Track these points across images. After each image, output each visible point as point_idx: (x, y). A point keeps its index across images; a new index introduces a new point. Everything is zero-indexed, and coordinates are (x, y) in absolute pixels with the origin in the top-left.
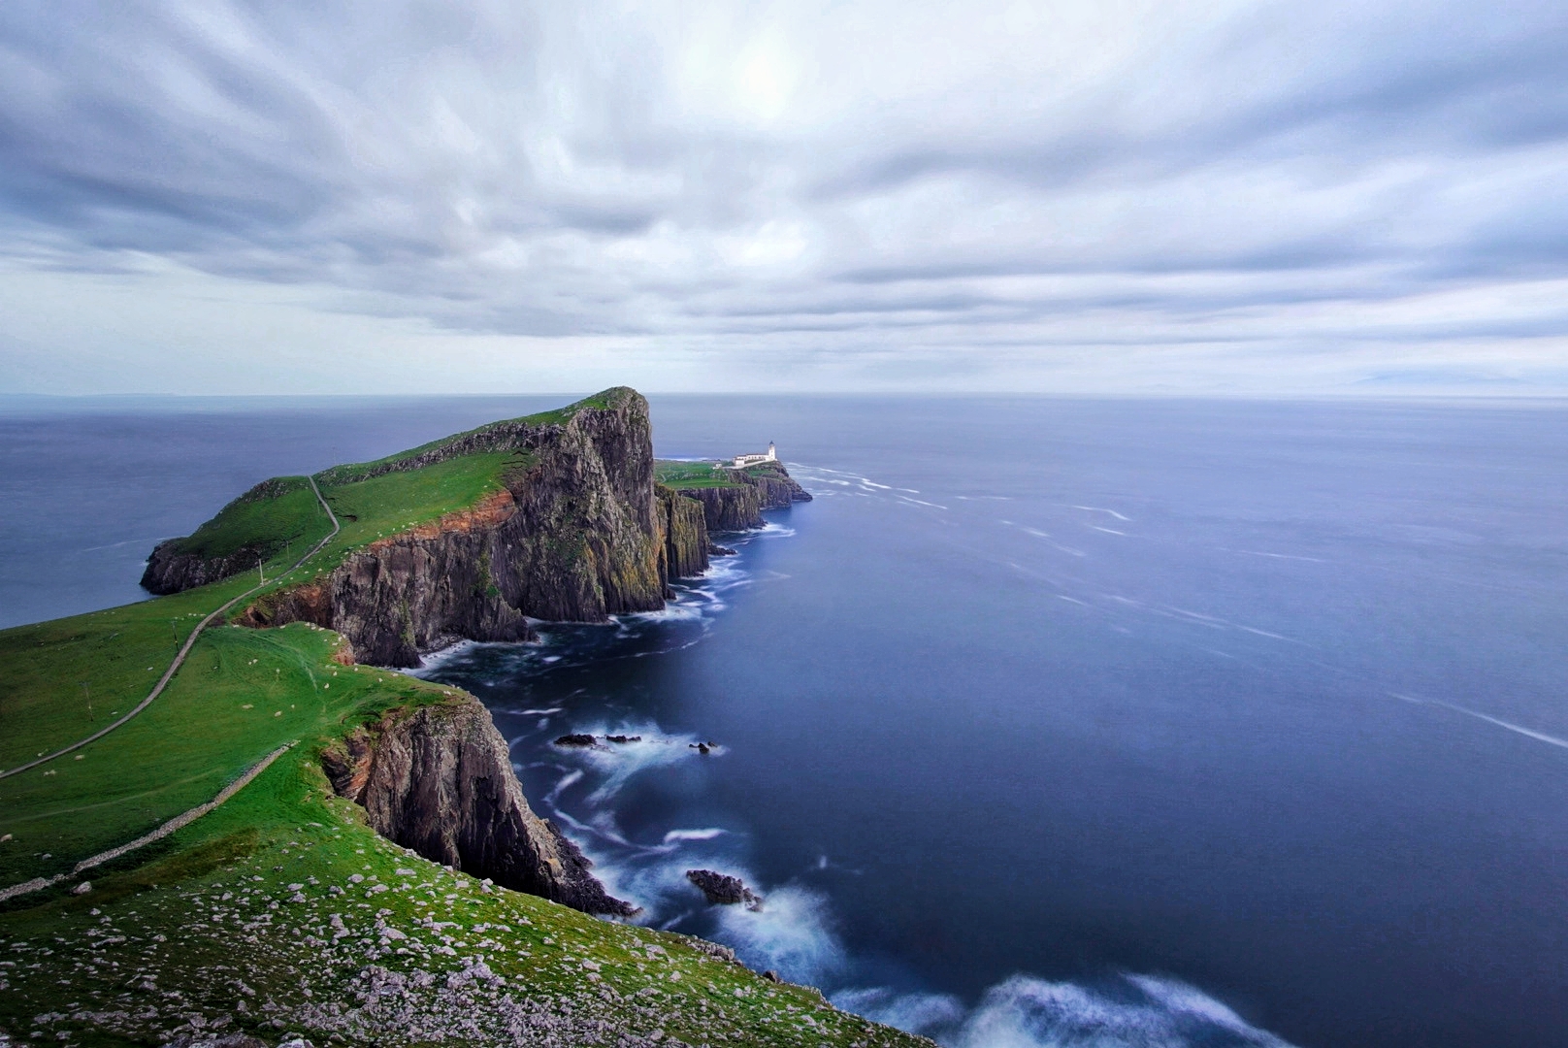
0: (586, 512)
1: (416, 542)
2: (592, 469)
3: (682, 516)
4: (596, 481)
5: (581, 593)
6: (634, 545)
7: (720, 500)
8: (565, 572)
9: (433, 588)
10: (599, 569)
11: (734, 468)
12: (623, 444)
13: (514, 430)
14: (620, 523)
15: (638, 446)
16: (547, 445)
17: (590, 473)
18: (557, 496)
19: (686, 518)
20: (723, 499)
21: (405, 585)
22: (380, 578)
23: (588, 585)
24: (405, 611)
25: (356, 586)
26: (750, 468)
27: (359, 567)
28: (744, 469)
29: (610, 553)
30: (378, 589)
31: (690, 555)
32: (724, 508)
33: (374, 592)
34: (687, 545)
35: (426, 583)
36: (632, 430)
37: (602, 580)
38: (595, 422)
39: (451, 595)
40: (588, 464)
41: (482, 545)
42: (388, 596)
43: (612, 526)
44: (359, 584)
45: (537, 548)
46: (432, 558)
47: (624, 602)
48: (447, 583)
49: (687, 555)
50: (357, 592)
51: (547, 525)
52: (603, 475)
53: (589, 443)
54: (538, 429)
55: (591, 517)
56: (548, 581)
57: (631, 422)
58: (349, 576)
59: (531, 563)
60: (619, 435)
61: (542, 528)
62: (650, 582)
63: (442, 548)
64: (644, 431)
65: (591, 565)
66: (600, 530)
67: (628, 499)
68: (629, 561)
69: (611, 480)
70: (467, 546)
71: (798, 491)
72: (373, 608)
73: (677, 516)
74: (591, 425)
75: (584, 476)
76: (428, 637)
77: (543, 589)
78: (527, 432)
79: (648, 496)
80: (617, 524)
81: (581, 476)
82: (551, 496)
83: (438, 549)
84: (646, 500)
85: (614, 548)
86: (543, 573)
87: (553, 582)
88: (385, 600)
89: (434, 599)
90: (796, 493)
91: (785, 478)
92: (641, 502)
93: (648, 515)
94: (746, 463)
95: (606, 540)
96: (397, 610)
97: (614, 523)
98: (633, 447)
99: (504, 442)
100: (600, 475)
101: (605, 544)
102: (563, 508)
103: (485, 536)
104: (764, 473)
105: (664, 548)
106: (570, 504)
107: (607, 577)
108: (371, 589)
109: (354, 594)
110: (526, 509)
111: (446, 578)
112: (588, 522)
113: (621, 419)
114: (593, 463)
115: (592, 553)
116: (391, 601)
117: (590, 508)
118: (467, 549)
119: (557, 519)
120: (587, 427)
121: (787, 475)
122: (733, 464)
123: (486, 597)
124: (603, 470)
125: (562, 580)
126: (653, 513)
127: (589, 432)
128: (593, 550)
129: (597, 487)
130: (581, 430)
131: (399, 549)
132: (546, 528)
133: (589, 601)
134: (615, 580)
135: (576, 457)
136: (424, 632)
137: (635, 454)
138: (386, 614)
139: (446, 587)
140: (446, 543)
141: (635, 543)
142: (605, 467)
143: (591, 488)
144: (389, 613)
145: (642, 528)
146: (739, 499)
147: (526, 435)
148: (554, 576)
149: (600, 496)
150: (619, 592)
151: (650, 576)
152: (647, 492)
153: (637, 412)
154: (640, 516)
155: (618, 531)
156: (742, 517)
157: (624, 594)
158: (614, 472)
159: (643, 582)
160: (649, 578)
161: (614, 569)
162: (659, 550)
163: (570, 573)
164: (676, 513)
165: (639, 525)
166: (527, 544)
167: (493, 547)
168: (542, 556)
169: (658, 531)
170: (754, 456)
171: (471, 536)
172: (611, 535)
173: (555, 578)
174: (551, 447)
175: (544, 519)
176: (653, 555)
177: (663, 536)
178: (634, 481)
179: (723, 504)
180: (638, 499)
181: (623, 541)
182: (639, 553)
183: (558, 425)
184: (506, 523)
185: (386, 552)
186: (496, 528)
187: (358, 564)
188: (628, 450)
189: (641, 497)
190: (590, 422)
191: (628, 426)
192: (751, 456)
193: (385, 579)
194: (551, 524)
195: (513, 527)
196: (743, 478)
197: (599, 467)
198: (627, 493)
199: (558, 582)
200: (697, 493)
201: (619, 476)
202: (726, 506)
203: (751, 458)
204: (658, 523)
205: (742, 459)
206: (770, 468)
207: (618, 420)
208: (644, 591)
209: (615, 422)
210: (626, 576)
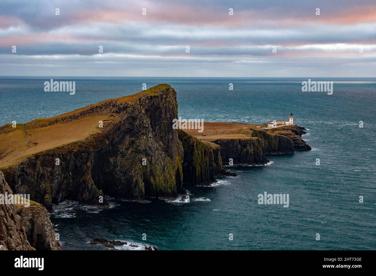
0: (139, 146)
1: (56, 155)
2: (144, 125)
3: (200, 152)
4: (146, 131)
5: (133, 185)
6: (162, 163)
7: (239, 146)
8: (127, 175)
9: (62, 176)
11: (265, 128)
12: (161, 113)
13: (111, 104)
14: (157, 152)
15: (168, 114)
16: (125, 112)
17: (143, 126)
18: (127, 137)
20: (241, 145)
21: (49, 174)
22: (37, 169)
23: (137, 181)
24: (48, 186)
25: (27, 172)
27: (28, 164)
28: (272, 129)
29: (151, 167)
30: (36, 174)
31: (203, 173)
33: (34, 175)
34: (201, 167)
35: (59, 174)
36: (166, 106)
37: (146, 180)
38: (147, 101)
39: (71, 181)
40: (142, 122)
41: (88, 159)
42: (41, 178)
44: (28, 171)
45: (115, 162)
46: (63, 163)
47: (156, 192)
48: (70, 175)
50: (27, 175)
51: (121, 151)
52: (150, 128)
53: (144, 112)
54: (121, 104)
55: (142, 148)
56: (119, 179)
57: (165, 102)
58: (24, 167)
59: (113, 169)
60: (159, 108)
61: (119, 153)
62: (171, 183)
63: (68, 159)
64: (172, 107)
65: (140, 172)
66: (146, 155)
67: (161, 140)
68: (160, 171)
69: (154, 130)
70: (80, 158)
72: (33, 182)
73: (196, 152)
75: (140, 128)
76: (59, 200)
77: (117, 182)
78: (116, 105)
79: (172, 139)
80: (155, 153)
81: (138, 128)
82: (124, 137)
83: (66, 159)
84: (171, 141)
85: (153, 165)
86: (117, 174)
87: (122, 179)
88: (39, 180)
89: (62, 182)
90: (300, 145)
92: (168, 142)
93: (172, 149)
94: (274, 126)
95: (149, 160)
96: (43, 185)
97: (153, 152)
98: (166, 114)
99: (107, 110)
100: (148, 127)
101: (148, 162)
102: (129, 143)
103: (89, 154)
106: (132, 141)
107: (148, 178)
108: (34, 174)
109: (26, 176)
110: (112, 143)
111: (69, 173)
114: (145, 121)
115: (141, 166)
116: (42, 181)
117: (142, 144)
118: (80, 160)
120: (144, 103)
122: (266, 126)
123: (87, 183)
124: (150, 126)
125: (125, 178)
126: (175, 148)
127: (144, 106)
129: (146, 133)
130: (140, 105)
131: (47, 157)
132: (121, 153)
133: (137, 190)
134: (152, 180)
135: (137, 118)
136: (57, 197)
138: (39, 186)
139: (69, 177)
140: (70, 156)
141: (164, 163)
142: (151, 124)
143: (143, 134)
144: (40, 186)
145: (168, 156)
146: (250, 145)
147: (116, 107)
148: (122, 177)
149: (147, 138)
150: (153, 187)
151: (170, 180)
152: (172, 137)
153: (169, 97)
154: (168, 150)
155: (155, 156)
156: (251, 156)
157: (156, 188)
158: (156, 127)
159: (166, 183)
160: (169, 181)
161: (152, 175)
162: (177, 167)
163: (129, 176)
164: (196, 150)
165: (167, 154)
166: (111, 160)
167: (93, 160)
168: (118, 167)
169: (177, 158)
170: (281, 122)
171: (83, 154)
172: (152, 158)
173: (123, 178)
174: (126, 113)
175: (120, 149)
176: (173, 169)
177: (181, 160)
178: (165, 131)
179: (241, 148)
180: (167, 141)
181: (158, 161)
182: (165, 168)
183: (130, 103)
184: (101, 150)
185: (42, 159)
186: (96, 152)
187: (28, 163)
188: (163, 116)
189: (169, 140)
190: (145, 101)
191: (164, 104)
192: (279, 122)
193: (39, 170)
194: (123, 151)
195: (105, 151)
196: (263, 135)
197: (148, 124)
198: (162, 137)
199: (124, 180)
200: (225, 141)
201: (158, 129)
202: (243, 149)
203: (279, 124)
204: (177, 153)
205: (273, 124)
206: (288, 129)
207: (159, 101)
208: (166, 187)
209: (157, 102)
210: (158, 179)
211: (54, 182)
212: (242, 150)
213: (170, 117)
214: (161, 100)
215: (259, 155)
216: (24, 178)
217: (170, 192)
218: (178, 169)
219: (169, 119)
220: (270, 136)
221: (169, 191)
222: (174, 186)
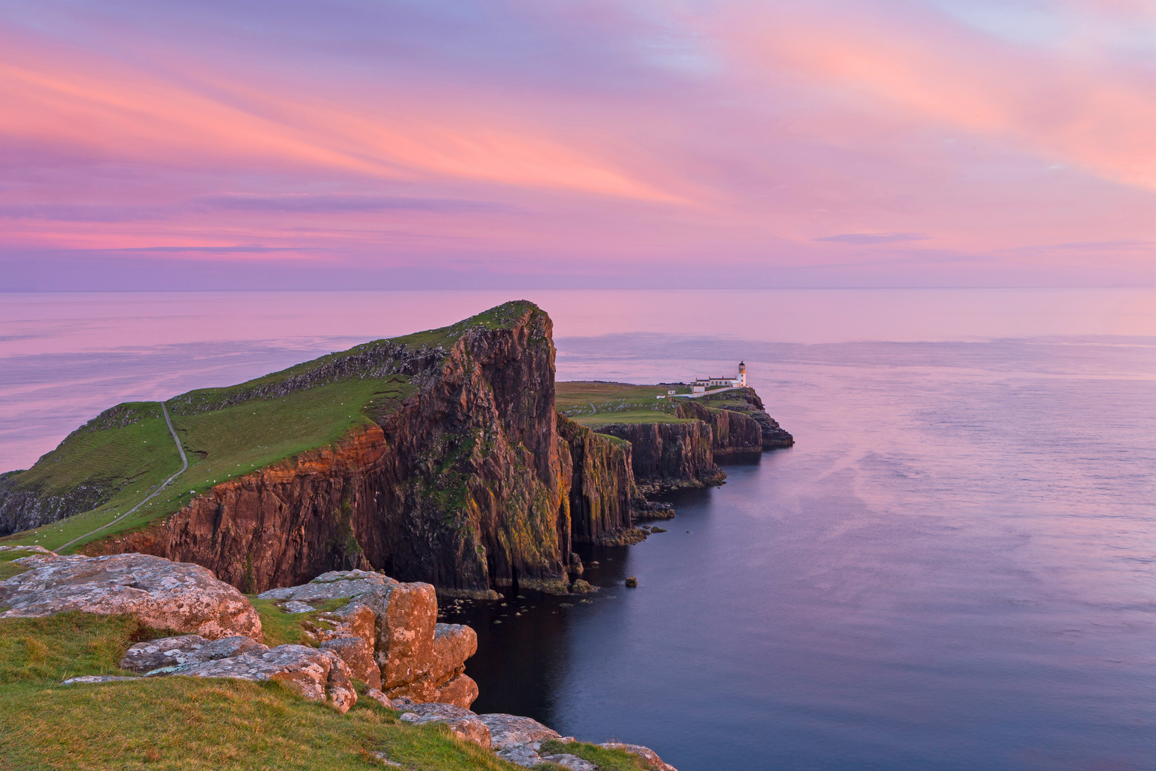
0: (470, 454)
1: (266, 486)
2: (479, 401)
3: (597, 461)
4: (484, 417)
5: (459, 553)
6: (527, 496)
7: (659, 440)
8: (441, 527)
9: (283, 540)
10: (484, 525)
11: (690, 396)
12: (518, 371)
13: (391, 352)
14: (512, 468)
15: (536, 374)
16: (428, 371)
17: (477, 406)
18: (437, 433)
19: (602, 463)
20: (664, 438)
21: (251, 537)
22: (223, 527)
23: (468, 544)
24: (249, 568)
25: (195, 536)
26: (711, 396)
27: (199, 514)
28: (702, 398)
29: (498, 506)
30: (220, 540)
31: (607, 511)
32: (665, 450)
33: (214, 542)
34: (602, 497)
35: (275, 535)
36: (530, 354)
37: (487, 539)
38: (485, 344)
39: (305, 550)
40: (475, 395)
41: (345, 491)
42: (231, 549)
43: (501, 473)
44: (198, 533)
45: (410, 496)
46: (284, 505)
47: (514, 567)
48: (300, 536)
49: (603, 511)
50: (195, 542)
51: (424, 468)
52: (493, 409)
53: (477, 369)
54: (418, 352)
55: (475, 460)
56: (422, 537)
57: (529, 345)
58: (187, 524)
59: (403, 514)
60: (514, 360)
61: (417, 472)
62: (547, 542)
63: (296, 494)
64: (544, 356)
65: (473, 519)
66: (486, 477)
67: (522, 439)
68: (521, 516)
69: (503, 415)
70: (326, 491)
71: (773, 428)
73: (590, 461)
74: (480, 347)
75: (469, 409)
77: (415, 547)
78: (405, 355)
79: (547, 436)
80: (508, 470)
81: (465, 410)
82: (429, 434)
83: (290, 496)
84: (545, 440)
85: (503, 499)
86: (416, 527)
87: (428, 538)
88: (226, 553)
89: (284, 554)
90: (771, 432)
91: (757, 411)
92: (539, 443)
93: (546, 459)
94: (706, 390)
95: (493, 488)
96: (239, 566)
97: (503, 469)
98: (531, 375)
99: (380, 366)
100: (489, 409)
101: (492, 494)
102: (443, 449)
103: (347, 479)
104: (729, 403)
105: (567, 502)
106: (452, 444)
107: (493, 534)
108: (212, 539)
109: (192, 545)
110: (400, 449)
111: (299, 530)
112: (472, 466)
113: (516, 341)
114: (481, 394)
115: (475, 505)
116: (234, 555)
117: (475, 449)
118: (326, 495)
119: (436, 462)
120: (475, 349)
121: (760, 407)
122: (690, 391)
123: (345, 554)
124: (493, 404)
125: (438, 536)
126: (553, 457)
127: (477, 356)
128: (477, 501)
129: (485, 423)
130: (468, 354)
131: (245, 494)
132: (422, 472)
133: (469, 564)
134: (503, 539)
135: (461, 386)
137: (532, 384)
138: (226, 570)
139: (299, 540)
140: (302, 487)
141: (529, 494)
142: (496, 399)
143: (477, 425)
144: (231, 569)
145: (539, 476)
146: (684, 439)
147: (404, 359)
148: (429, 532)
149: (487, 435)
150: (505, 552)
151: (545, 536)
152: (546, 431)
153: (537, 333)
154: (537, 461)
155: (508, 479)
156: (688, 462)
157: (513, 558)
158: (506, 406)
159: (537, 543)
160: (544, 538)
161: (502, 526)
162: (559, 503)
163: (447, 529)
164: (589, 456)
165: (535, 472)
166: (398, 491)
167: (357, 495)
168: (416, 507)
169: (559, 480)
170: (719, 381)
171: (332, 480)
172: (500, 484)
173: (430, 535)
174: (432, 374)
175: (420, 462)
176: (552, 510)
177: (566, 485)
178: (531, 417)
179: (663, 445)
180: (535, 440)
181: (515, 491)
182: (534, 507)
183: (441, 348)
184: (375, 466)
185: (231, 497)
186: (362, 472)
187: (198, 511)
188: (525, 379)
189: (539, 437)
190: (479, 344)
191: (525, 351)
192: (715, 381)
193: (228, 529)
194: (428, 468)
195: (383, 471)
196: (697, 411)
197: (488, 400)
198: (522, 431)
199: (433, 540)
200: (626, 429)
201: (512, 411)
202: (667, 447)
203: (715, 384)
204: (559, 469)
205: (703, 385)
206: (737, 397)
207: (513, 342)
208: (538, 554)
209: (509, 345)
210: (516, 535)
211: (263, 558)
213: (541, 381)
214: (520, 339)
215: (702, 459)
216: (189, 551)
217: (548, 566)
218: (562, 509)
219: (538, 388)
220: (710, 413)
221: (545, 562)
222: (556, 552)
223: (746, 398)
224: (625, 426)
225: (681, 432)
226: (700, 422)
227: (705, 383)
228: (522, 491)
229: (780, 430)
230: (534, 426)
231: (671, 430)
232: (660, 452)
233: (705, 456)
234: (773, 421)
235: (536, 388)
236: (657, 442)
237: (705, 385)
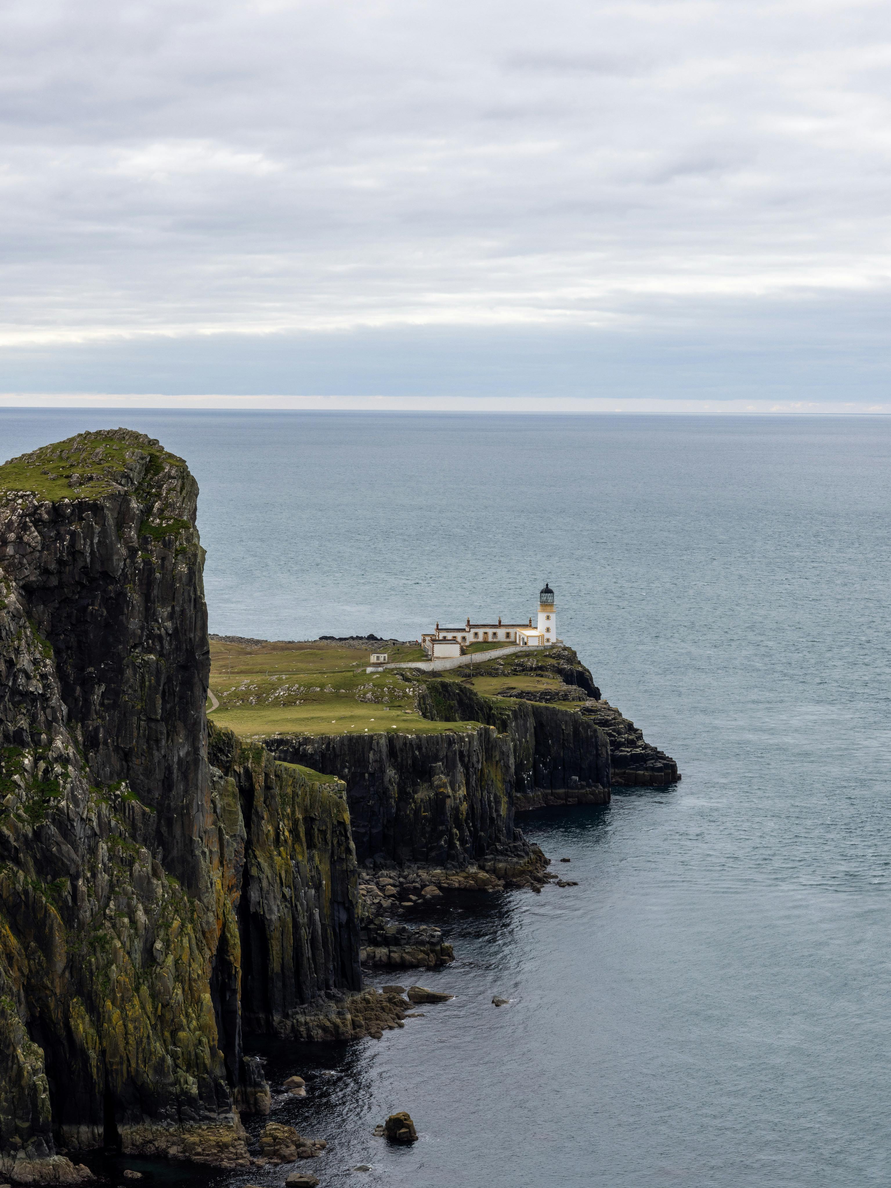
2: (21, 680)
3: (284, 827)
4: (33, 719)
6: (141, 916)
7: (391, 773)
10: (35, 992)
11: (429, 666)
12: (117, 605)
14: (103, 847)
15: (164, 612)
17: (14, 692)
19: (294, 831)
20: (400, 769)
26: (477, 666)
28: (459, 671)
31: (308, 952)
34: (295, 916)
36: (147, 562)
37: (42, 1023)
40: (10, 662)
43: (77, 859)
47: (108, 1093)
52: (57, 701)
57: (143, 539)
60: (107, 576)
62: (189, 1035)
64: (183, 568)
66: (43, 871)
67: (125, 774)
68: (127, 967)
69: (78, 713)
71: (632, 743)
73: (268, 827)
74: (20, 545)
80: (93, 850)
84: (185, 777)
85: (81, 925)
90: (626, 751)
91: (589, 703)
92: (168, 784)
94: (463, 652)
97: (83, 849)
98: (149, 615)
100: (45, 698)
101: (55, 913)
105: (234, 929)
112: (5, 841)
113: (112, 530)
114: (25, 662)
121: (595, 694)
122: (426, 657)
124: (55, 685)
126: (202, 819)
127: (13, 568)
134: (81, 1025)
137: (150, 636)
141: (147, 912)
143: (17, 740)
145: (169, 865)
146: (450, 769)
149: (42, 764)
150: (86, 1059)
151: (187, 1015)
152: (188, 753)
153: (161, 511)
154: (164, 829)
155: (94, 876)
156: (459, 827)
157: (107, 1072)
158: (87, 692)
159: (167, 1034)
160: (185, 1021)
161: (79, 992)
162: (217, 934)
165: (160, 856)
169: (216, 876)
170: (490, 631)
172: (75, 887)
176: (201, 950)
177: (230, 889)
178: (149, 720)
179: (399, 784)
180: (159, 775)
181: (112, 904)
182: (158, 945)
188: (134, 624)
189: (169, 769)
190: (19, 537)
191: (133, 552)
192: (481, 631)
196: (461, 702)
197: (43, 677)
198: (126, 756)
201: (102, 704)
202: (409, 790)
203: (481, 639)
204: (216, 849)
205: (454, 640)
206: (541, 668)
207: (104, 533)
208: (169, 1060)
209: (96, 540)
210: (116, 1014)
212: (404, 796)
213: (176, 629)
214: (121, 524)
215: (492, 819)
217: (195, 1090)
218: (224, 941)
219: (167, 646)
220: (491, 709)
221: (186, 1082)
222: (213, 1054)
223: (560, 671)
224: (307, 741)
225: (442, 754)
226: (487, 731)
227: (459, 636)
228: (129, 905)
229: (646, 747)
230: (157, 741)
231: (419, 748)
232: (392, 801)
233: (497, 811)
234: (630, 727)
235: (162, 647)
236: (386, 779)
237: (459, 639)
